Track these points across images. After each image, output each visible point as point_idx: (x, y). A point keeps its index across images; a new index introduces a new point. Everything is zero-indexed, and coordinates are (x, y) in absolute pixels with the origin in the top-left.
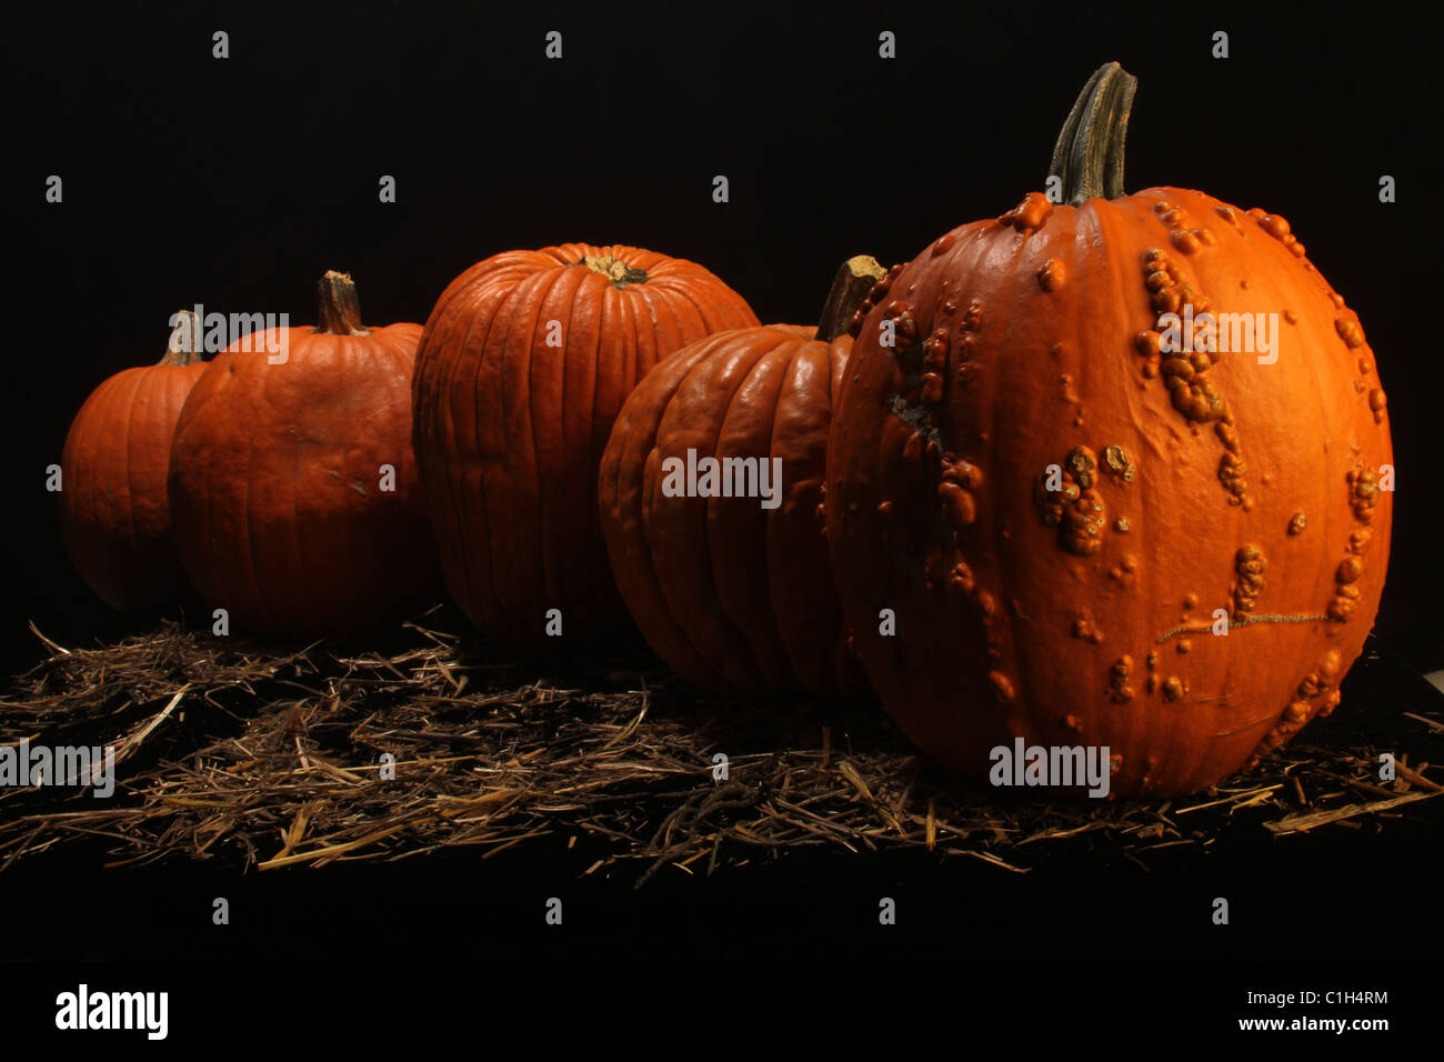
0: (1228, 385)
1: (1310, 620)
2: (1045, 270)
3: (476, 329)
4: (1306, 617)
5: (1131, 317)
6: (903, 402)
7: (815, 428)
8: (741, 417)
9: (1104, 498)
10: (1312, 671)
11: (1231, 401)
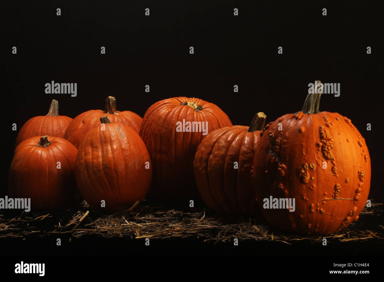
0: (334, 153)
1: (350, 200)
2: (301, 129)
3: (161, 120)
4: (349, 199)
5: (316, 139)
6: (271, 151)
7: (249, 153)
8: (233, 149)
9: (309, 173)
10: (351, 210)
11: (335, 156)
